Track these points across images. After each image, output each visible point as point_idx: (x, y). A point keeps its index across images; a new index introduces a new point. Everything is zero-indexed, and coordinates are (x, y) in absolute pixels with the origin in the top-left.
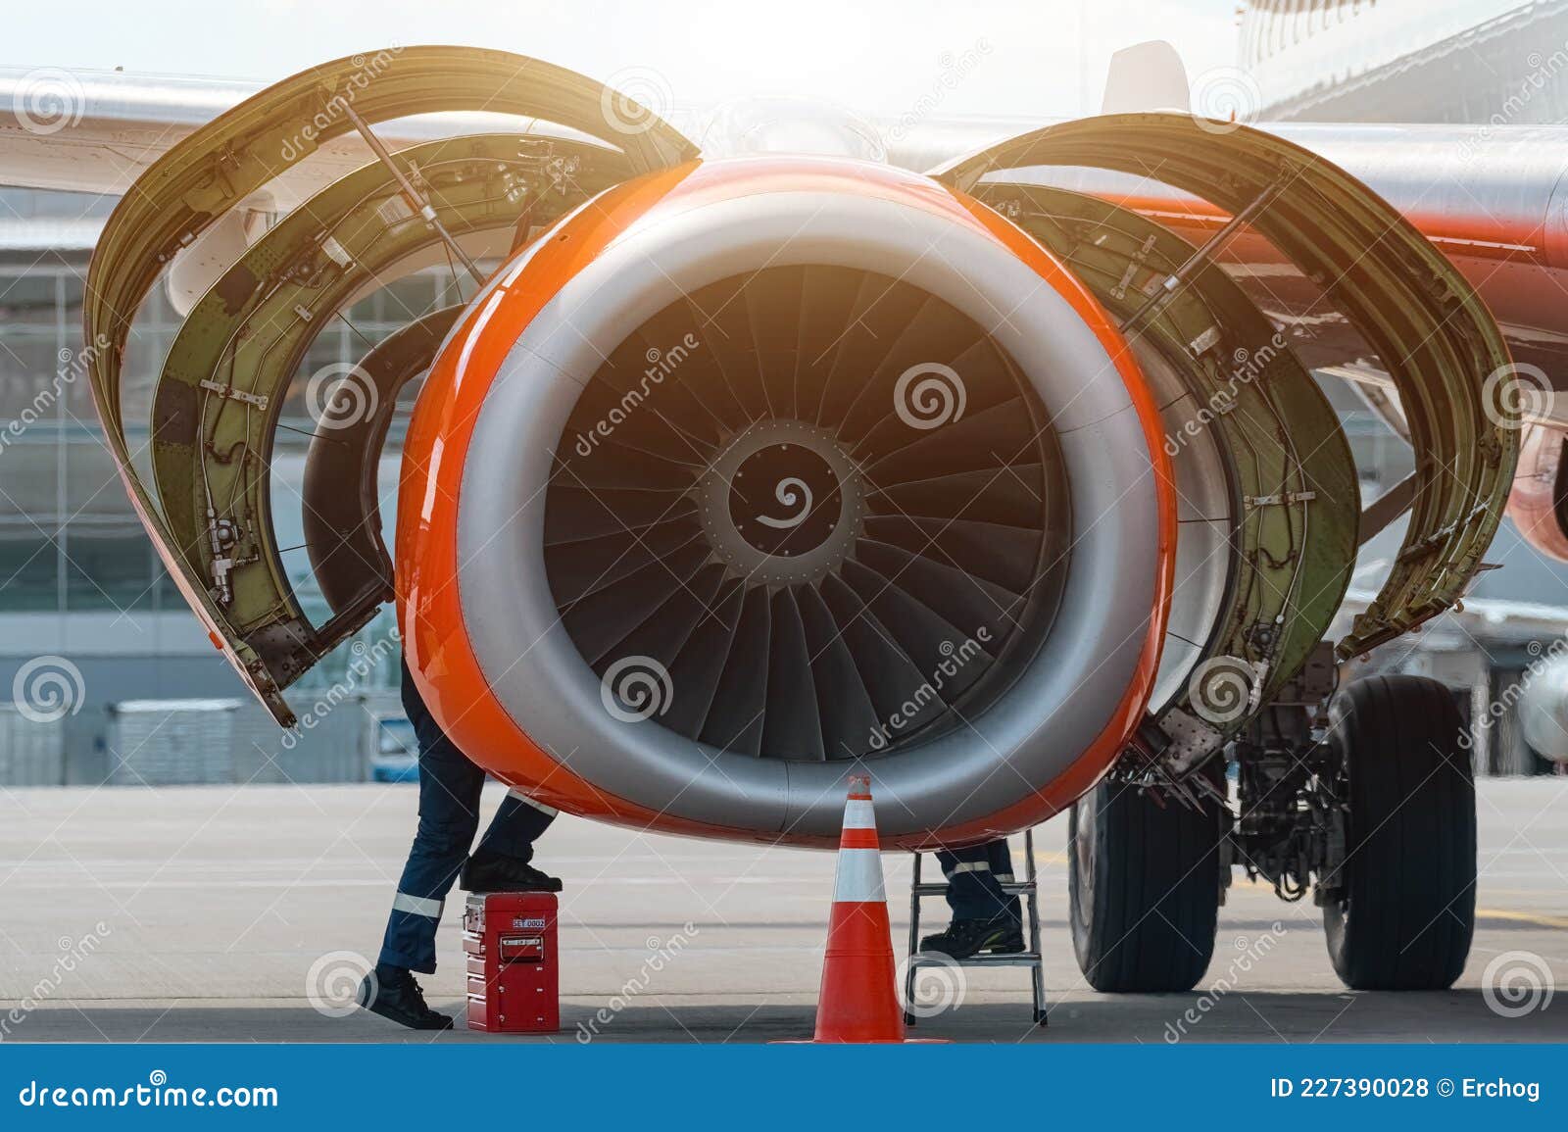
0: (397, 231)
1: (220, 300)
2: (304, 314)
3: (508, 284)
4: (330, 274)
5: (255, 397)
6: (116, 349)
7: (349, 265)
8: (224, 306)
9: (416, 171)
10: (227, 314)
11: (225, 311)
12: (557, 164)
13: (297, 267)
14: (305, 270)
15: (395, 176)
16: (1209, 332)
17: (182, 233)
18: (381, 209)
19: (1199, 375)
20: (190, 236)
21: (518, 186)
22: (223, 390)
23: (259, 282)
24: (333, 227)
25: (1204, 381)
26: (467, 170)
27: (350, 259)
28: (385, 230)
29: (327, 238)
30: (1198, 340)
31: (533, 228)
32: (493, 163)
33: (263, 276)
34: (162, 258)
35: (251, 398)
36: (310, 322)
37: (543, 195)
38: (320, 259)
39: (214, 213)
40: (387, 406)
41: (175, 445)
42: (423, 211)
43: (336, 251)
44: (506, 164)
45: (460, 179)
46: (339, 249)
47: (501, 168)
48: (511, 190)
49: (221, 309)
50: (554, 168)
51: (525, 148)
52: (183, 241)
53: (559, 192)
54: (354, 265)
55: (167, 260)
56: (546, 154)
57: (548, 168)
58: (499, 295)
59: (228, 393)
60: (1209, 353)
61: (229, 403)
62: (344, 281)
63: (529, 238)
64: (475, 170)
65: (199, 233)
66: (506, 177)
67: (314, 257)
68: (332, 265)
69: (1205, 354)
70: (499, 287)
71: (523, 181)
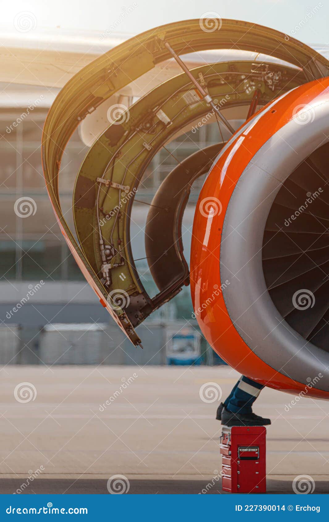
0: (192, 107)
1: (108, 140)
2: (147, 147)
3: (246, 133)
4: (160, 127)
5: (123, 186)
6: (57, 163)
7: (169, 123)
8: (110, 142)
9: (201, 77)
10: (110, 146)
11: (109, 144)
12: (270, 75)
13: (144, 124)
14: (148, 125)
15: (192, 81)
17: (89, 107)
18: (184, 96)
20: (93, 108)
21: (251, 86)
22: (108, 183)
23: (125, 131)
24: (161, 105)
26: (226, 78)
27: (169, 120)
28: (187, 106)
29: (159, 110)
31: (258, 106)
32: (238, 75)
33: (128, 128)
34: (79, 119)
35: (121, 187)
36: (151, 150)
37: (263, 90)
38: (156, 122)
39: (104, 98)
40: (187, 192)
41: (85, 209)
42: (205, 98)
43: (163, 116)
44: (245, 75)
45: (223, 82)
46: (164, 115)
47: (243, 77)
48: (247, 88)
49: (107, 143)
50: (268, 78)
51: (254, 68)
52: (90, 111)
53: (271, 89)
54: (172, 123)
55: (82, 119)
56: (264, 71)
57: (266, 77)
58: (242, 139)
59: (110, 184)
61: (111, 189)
62: (167, 131)
63: (256, 111)
64: (230, 78)
65: (97, 107)
66: (246, 81)
67: (152, 120)
68: (160, 123)
70: (242, 135)
71: (253, 83)
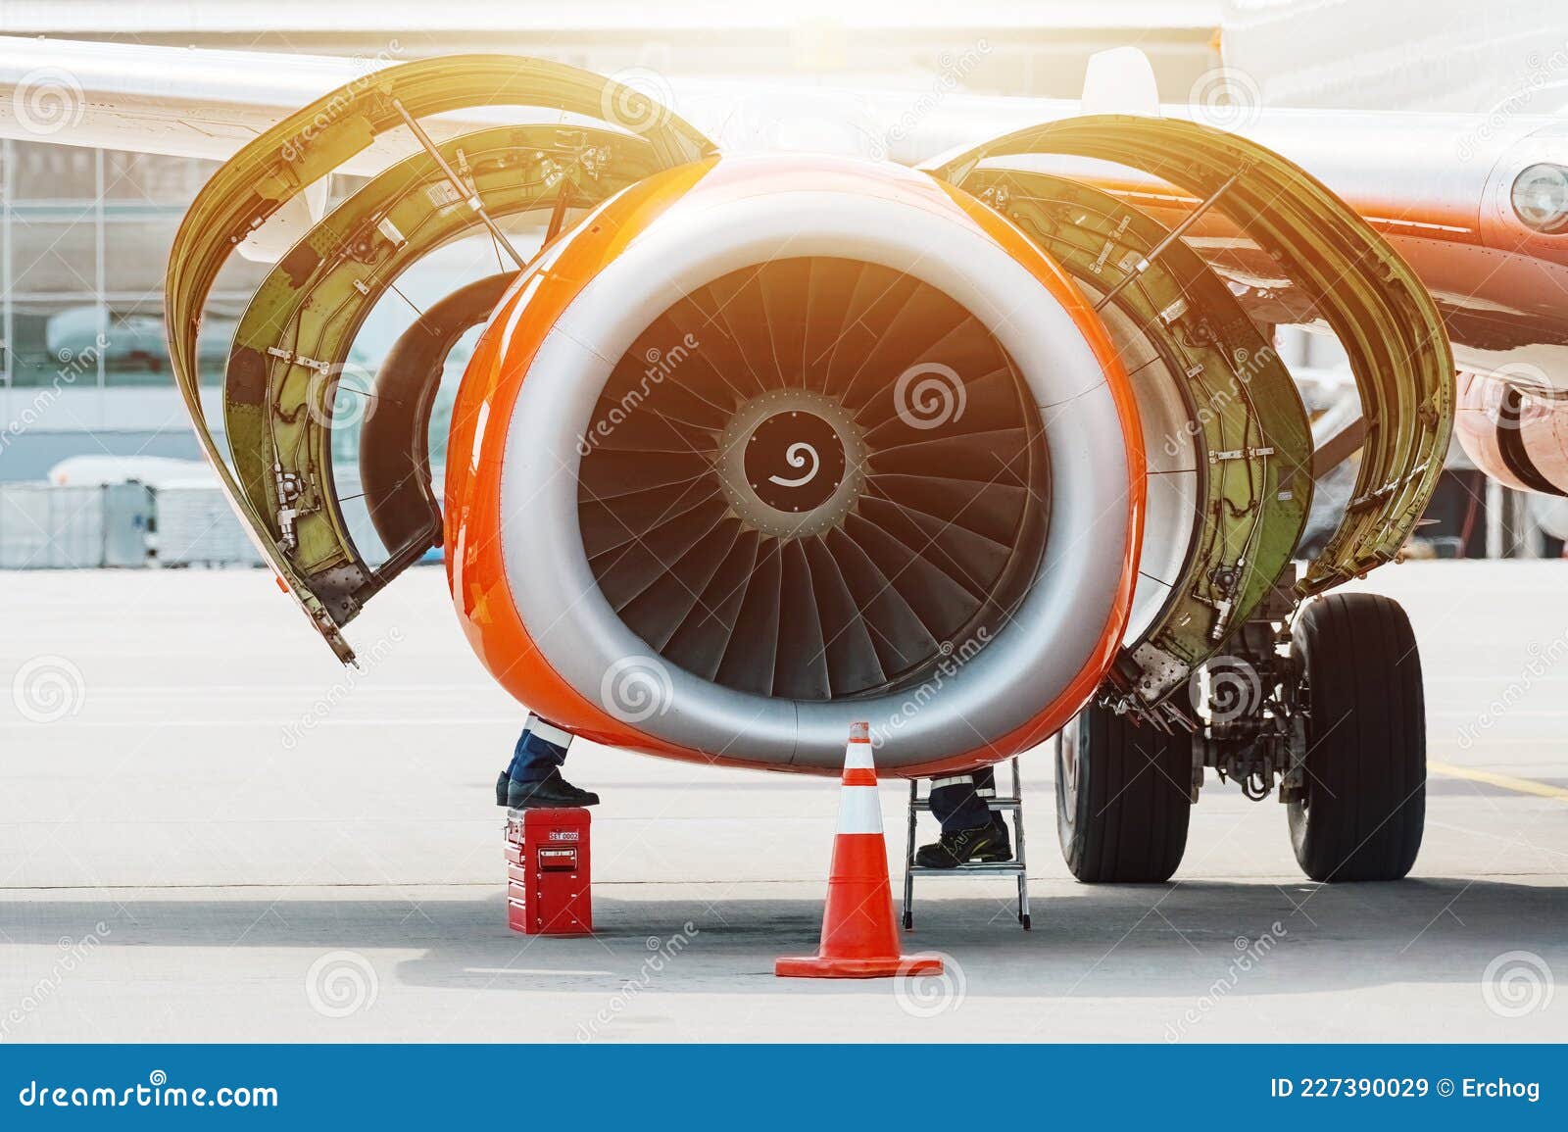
0: (445, 212)
1: (287, 275)
2: (361, 287)
3: (546, 268)
4: (385, 251)
5: (317, 363)
6: (193, 322)
7: (402, 243)
8: (291, 279)
9: (462, 158)
10: (293, 288)
11: (290, 285)
12: (590, 153)
13: (355, 246)
14: (363, 248)
15: (439, 165)
16: (1179, 303)
17: (253, 217)
18: (430, 191)
19: (1169, 342)
20: (259, 220)
21: (554, 172)
22: (288, 356)
23: (321, 259)
24: (387, 211)
25: (1173, 348)
26: (508, 159)
27: (402, 238)
28: (435, 211)
29: (383, 218)
30: (1168, 310)
31: (568, 211)
32: (532, 151)
33: (324, 254)
34: (234, 239)
35: (313, 364)
36: (367, 295)
37: (576, 181)
38: (376, 239)
39: (281, 200)
40: (437, 371)
41: (245, 406)
42: (469, 202)
43: (389, 230)
44: (544, 152)
45: (502, 166)
46: (392, 227)
47: (540, 155)
48: (548, 176)
49: (287, 283)
50: (587, 158)
51: (561, 138)
52: (254, 225)
53: (592, 177)
54: (407, 243)
55: (239, 241)
56: (579, 144)
57: (582, 157)
58: (539, 279)
59: (293, 359)
60: (1178, 322)
61: (294, 368)
62: (398, 258)
63: (562, 229)
64: (516, 158)
65: (267, 217)
66: (545, 163)
67: (370, 237)
68: (386, 242)
69: (1173, 323)
70: (539, 271)
71: (559, 167)
